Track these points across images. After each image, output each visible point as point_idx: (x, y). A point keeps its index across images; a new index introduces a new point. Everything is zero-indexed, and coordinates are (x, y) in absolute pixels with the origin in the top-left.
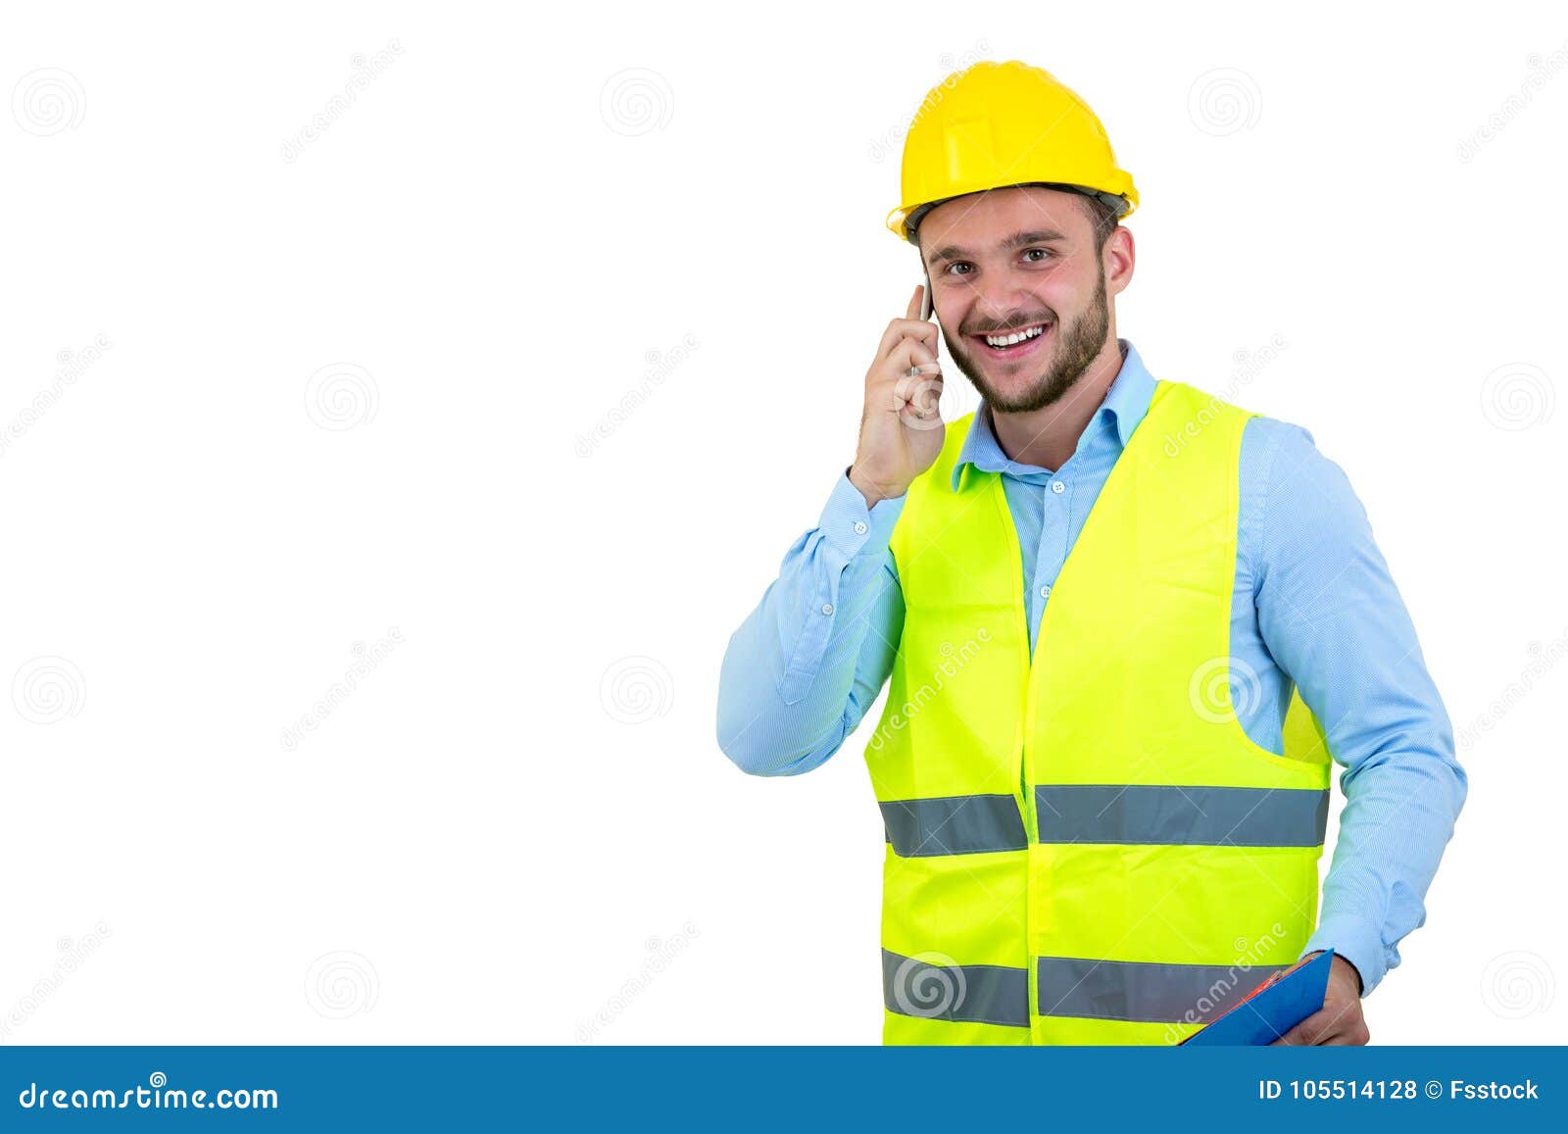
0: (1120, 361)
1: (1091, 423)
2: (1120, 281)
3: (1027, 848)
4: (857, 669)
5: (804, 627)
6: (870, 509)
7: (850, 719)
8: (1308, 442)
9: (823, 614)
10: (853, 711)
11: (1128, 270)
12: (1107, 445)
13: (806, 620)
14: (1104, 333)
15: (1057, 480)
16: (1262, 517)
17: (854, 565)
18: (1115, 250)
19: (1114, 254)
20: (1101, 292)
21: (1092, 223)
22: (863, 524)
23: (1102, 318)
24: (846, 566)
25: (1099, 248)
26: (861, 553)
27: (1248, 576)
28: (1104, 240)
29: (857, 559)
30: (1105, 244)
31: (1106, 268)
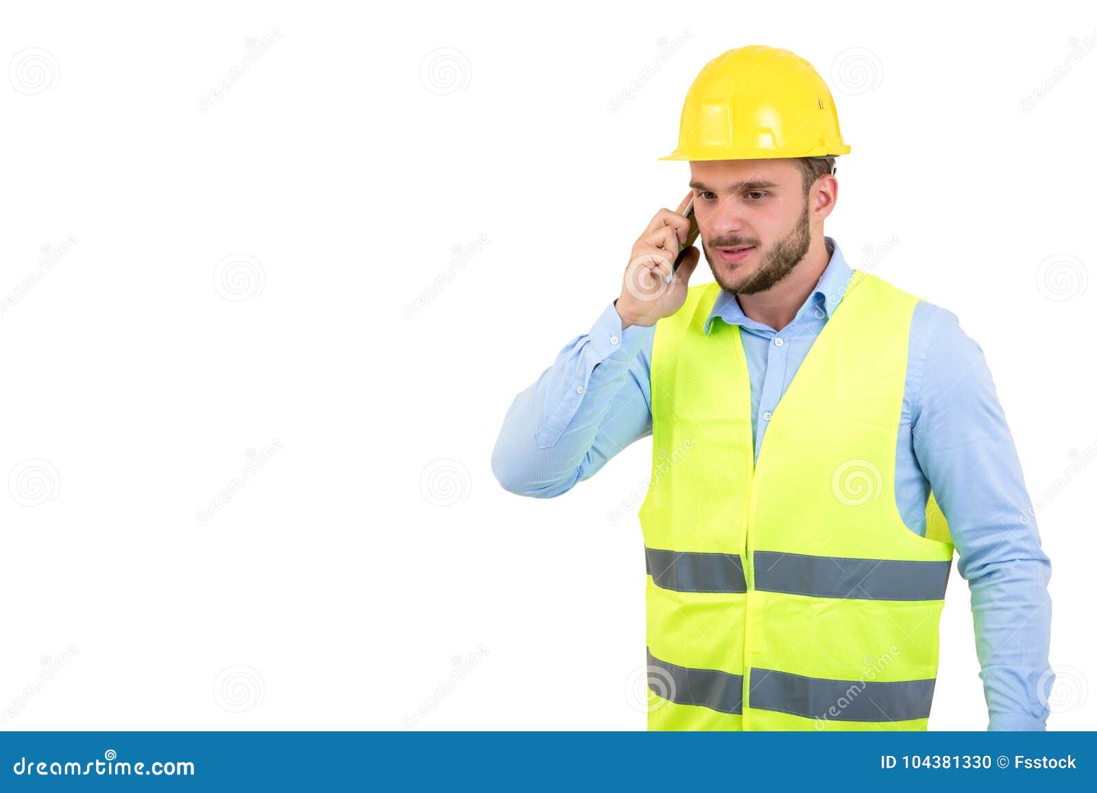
0: (827, 259)
1: (807, 301)
2: (822, 212)
3: (746, 593)
5: (562, 399)
6: (623, 330)
7: (583, 471)
9: (577, 392)
10: (586, 464)
11: (830, 205)
13: (565, 395)
14: (804, 248)
15: (778, 337)
16: (920, 374)
17: (605, 364)
18: (821, 189)
19: (821, 191)
20: (804, 221)
21: (802, 172)
22: (616, 338)
23: (803, 239)
24: (599, 364)
25: (807, 190)
26: (612, 357)
27: (907, 414)
28: (812, 183)
29: (607, 361)
30: (812, 187)
31: (810, 203)
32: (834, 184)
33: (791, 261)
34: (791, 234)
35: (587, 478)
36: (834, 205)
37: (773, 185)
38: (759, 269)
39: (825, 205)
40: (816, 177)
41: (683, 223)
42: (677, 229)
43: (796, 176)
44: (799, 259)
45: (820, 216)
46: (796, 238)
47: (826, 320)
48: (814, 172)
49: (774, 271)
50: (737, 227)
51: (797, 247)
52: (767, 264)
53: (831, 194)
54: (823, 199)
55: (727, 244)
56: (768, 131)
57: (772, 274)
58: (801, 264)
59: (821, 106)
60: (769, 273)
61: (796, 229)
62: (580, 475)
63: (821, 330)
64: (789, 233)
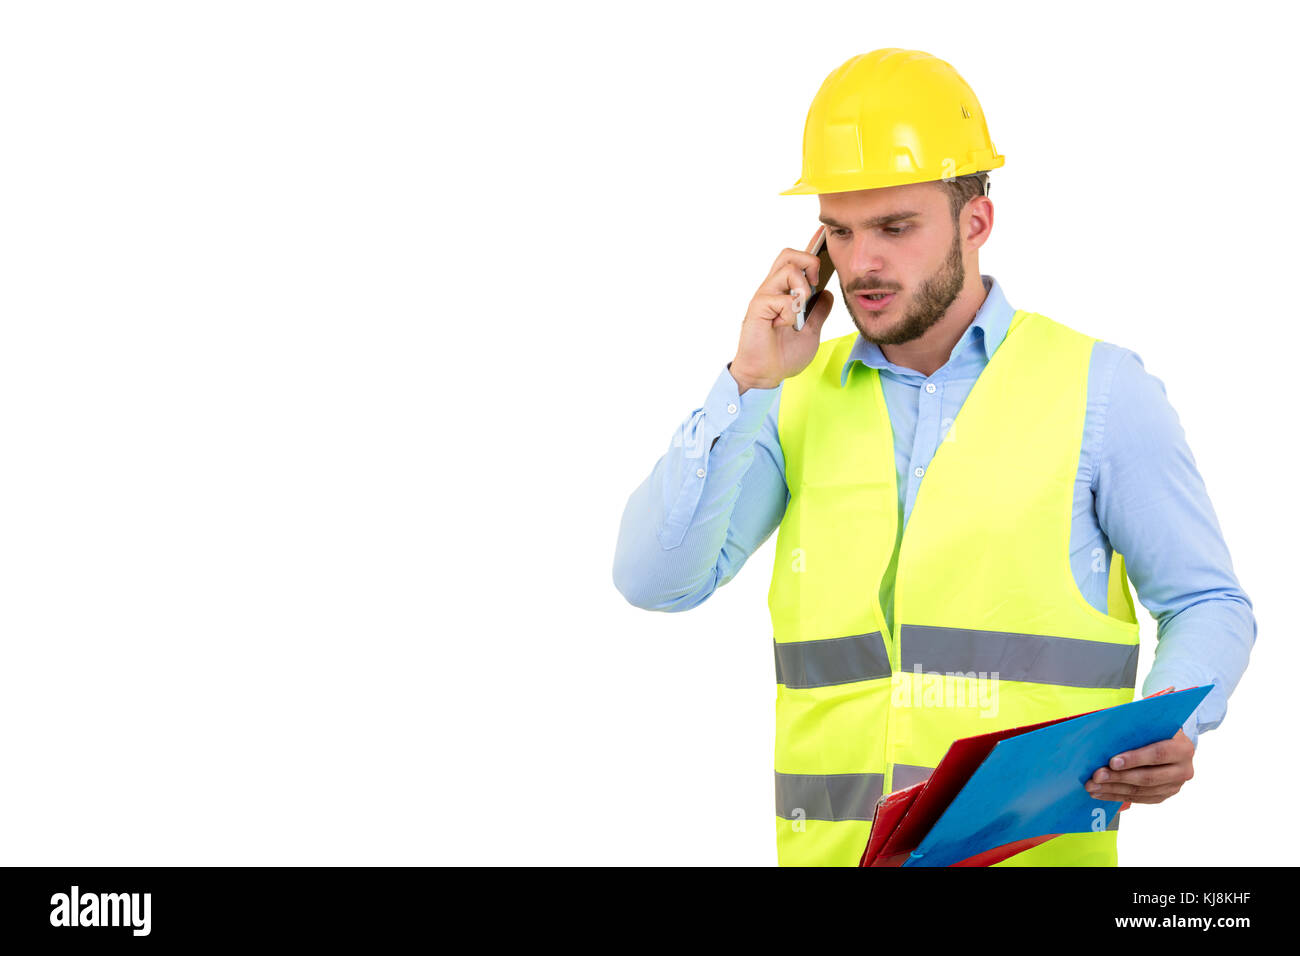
0: (985, 294)
1: (963, 338)
2: (976, 241)
3: (890, 676)
4: (729, 532)
5: (682, 486)
6: (740, 395)
7: (722, 572)
8: (1139, 365)
9: (697, 476)
10: (724, 563)
11: (985, 231)
12: (974, 356)
13: (684, 481)
14: (958, 284)
15: (930, 382)
16: (1103, 422)
17: (724, 438)
18: (975, 214)
19: (974, 217)
20: (956, 255)
21: (949, 195)
22: (734, 406)
23: (955, 274)
24: (717, 438)
25: (956, 215)
26: (731, 429)
27: (1088, 469)
28: (961, 207)
29: (727, 434)
30: (962, 211)
31: (962, 231)
32: (989, 207)
33: (943, 301)
34: (941, 270)
35: (728, 580)
36: (989, 232)
37: (915, 214)
38: (907, 314)
39: (980, 232)
40: (966, 199)
41: (812, 263)
42: (805, 270)
43: (943, 201)
44: (953, 297)
45: (973, 245)
46: (947, 275)
47: (985, 361)
48: (963, 194)
49: (924, 315)
50: (877, 266)
51: (949, 284)
52: (916, 308)
53: (986, 219)
54: (976, 224)
55: (864, 287)
56: (905, 151)
57: (923, 318)
58: (956, 303)
59: (965, 115)
60: (919, 318)
61: (945, 263)
62: (718, 578)
63: (980, 373)
64: (937, 270)
